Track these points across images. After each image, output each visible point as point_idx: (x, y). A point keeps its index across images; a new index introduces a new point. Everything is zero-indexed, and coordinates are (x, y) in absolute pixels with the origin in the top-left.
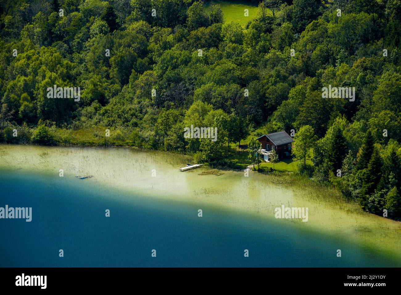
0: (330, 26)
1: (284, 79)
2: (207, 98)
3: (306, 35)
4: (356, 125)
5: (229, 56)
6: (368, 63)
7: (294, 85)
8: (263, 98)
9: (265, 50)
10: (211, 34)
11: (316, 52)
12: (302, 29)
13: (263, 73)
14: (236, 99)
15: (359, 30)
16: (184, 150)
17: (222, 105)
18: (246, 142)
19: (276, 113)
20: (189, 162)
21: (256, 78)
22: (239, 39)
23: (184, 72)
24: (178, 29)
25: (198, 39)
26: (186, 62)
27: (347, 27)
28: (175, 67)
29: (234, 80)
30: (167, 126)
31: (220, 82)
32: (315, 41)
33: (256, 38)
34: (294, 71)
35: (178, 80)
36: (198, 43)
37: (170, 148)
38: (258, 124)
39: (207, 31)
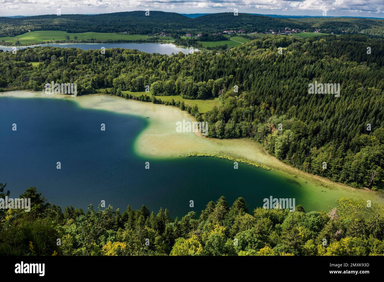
0: (53, 64)
1: (46, 74)
2: (32, 79)
3: (49, 66)
4: (61, 80)
5: (35, 71)
6: (61, 70)
7: (48, 75)
8: (43, 78)
9: (42, 69)
10: (31, 68)
11: (51, 69)
12: (48, 65)
13: (42, 74)
14: (38, 79)
15: (58, 64)
16: (30, 89)
17: (36, 80)
18: (42, 86)
19: (46, 80)
20: (32, 91)
21: (41, 74)
22: (36, 68)
23: (27, 75)
24: (24, 68)
25: (28, 69)
26: (27, 73)
27: (56, 64)
28: (25, 74)
29: (37, 75)
30: (26, 85)
31: (34, 76)
32: (51, 67)
33: (39, 68)
34: (48, 72)
35: (26, 77)
36: (28, 70)
37: (27, 89)
38: (43, 83)
39: (30, 67)
